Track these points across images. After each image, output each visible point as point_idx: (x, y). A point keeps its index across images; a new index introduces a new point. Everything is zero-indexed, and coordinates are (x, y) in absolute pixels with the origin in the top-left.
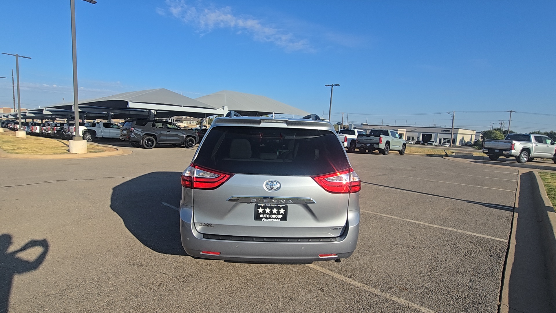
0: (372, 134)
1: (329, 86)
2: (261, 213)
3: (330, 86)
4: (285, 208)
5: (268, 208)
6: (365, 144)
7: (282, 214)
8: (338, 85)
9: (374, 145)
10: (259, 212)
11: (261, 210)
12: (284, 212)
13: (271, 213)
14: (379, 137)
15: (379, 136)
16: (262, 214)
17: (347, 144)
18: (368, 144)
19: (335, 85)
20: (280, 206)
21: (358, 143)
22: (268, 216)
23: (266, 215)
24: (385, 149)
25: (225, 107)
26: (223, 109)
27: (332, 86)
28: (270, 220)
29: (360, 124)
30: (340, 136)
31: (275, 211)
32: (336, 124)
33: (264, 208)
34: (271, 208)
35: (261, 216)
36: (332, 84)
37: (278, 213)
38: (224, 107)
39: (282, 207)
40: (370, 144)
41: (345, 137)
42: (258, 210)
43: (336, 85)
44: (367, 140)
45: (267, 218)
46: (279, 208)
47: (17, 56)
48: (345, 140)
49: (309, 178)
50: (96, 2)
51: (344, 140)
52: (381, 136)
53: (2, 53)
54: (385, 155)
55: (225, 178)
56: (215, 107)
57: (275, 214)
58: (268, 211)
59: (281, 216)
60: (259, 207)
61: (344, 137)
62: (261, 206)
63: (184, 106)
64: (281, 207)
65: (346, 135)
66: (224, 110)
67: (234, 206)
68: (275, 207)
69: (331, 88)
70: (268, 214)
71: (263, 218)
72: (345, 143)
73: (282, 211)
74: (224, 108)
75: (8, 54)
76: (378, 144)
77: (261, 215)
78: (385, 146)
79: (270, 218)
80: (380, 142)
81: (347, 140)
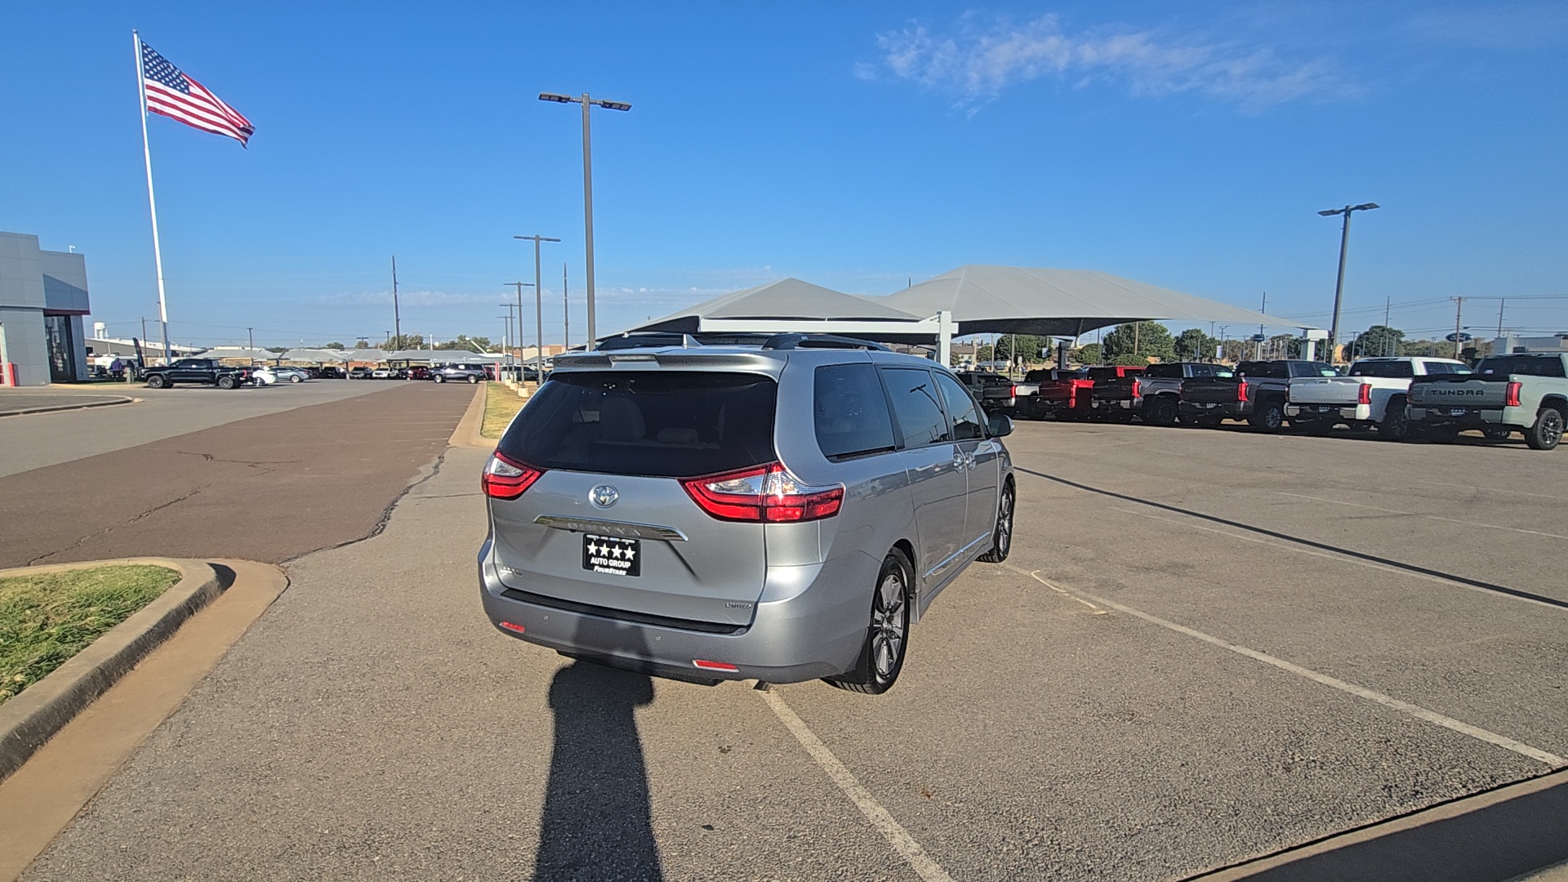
0: (1490, 372)
1: (1333, 212)
2: (592, 555)
3: (1339, 212)
4: (636, 547)
5: (605, 545)
6: (1445, 408)
7: (629, 560)
8: (1372, 206)
9: (1483, 411)
10: (590, 553)
11: (592, 549)
12: (634, 556)
13: (610, 556)
14: (1506, 383)
15: (1507, 379)
16: (595, 556)
17: (1371, 411)
18: (1458, 407)
19: (1357, 208)
20: (624, 543)
21: (1415, 406)
22: (605, 562)
23: (601, 559)
24: (1540, 425)
25: (943, 312)
26: (938, 319)
27: (1347, 212)
28: (607, 570)
29: (1553, 335)
30: (1342, 384)
31: (617, 552)
32: (1445, 340)
33: (599, 543)
34: (611, 545)
35: (593, 560)
36: (1347, 207)
37: (623, 557)
38: (939, 313)
39: (630, 544)
40: (1467, 407)
41: (1363, 386)
42: (589, 546)
43: (1363, 208)
44: (1454, 393)
45: (602, 566)
46: (623, 547)
47: (538, 239)
48: (1361, 396)
49: (674, 482)
50: (630, 107)
51: (1357, 398)
52: (1515, 378)
53: (515, 237)
54: (1538, 447)
55: (533, 479)
56: (916, 314)
57: (616, 558)
58: (605, 550)
59: (627, 565)
60: (588, 542)
61: (1359, 385)
62: (592, 540)
63: (829, 320)
64: (627, 544)
65: (1367, 380)
66: (939, 321)
67: (547, 537)
68: (616, 543)
69: (1343, 218)
70: (604, 557)
71: (596, 565)
72: (1359, 406)
73: (630, 553)
74: (939, 317)
75: (525, 238)
76: (1502, 408)
77: (593, 558)
78: (1539, 414)
79: (608, 566)
80: (1510, 399)
81: (1370, 397)
